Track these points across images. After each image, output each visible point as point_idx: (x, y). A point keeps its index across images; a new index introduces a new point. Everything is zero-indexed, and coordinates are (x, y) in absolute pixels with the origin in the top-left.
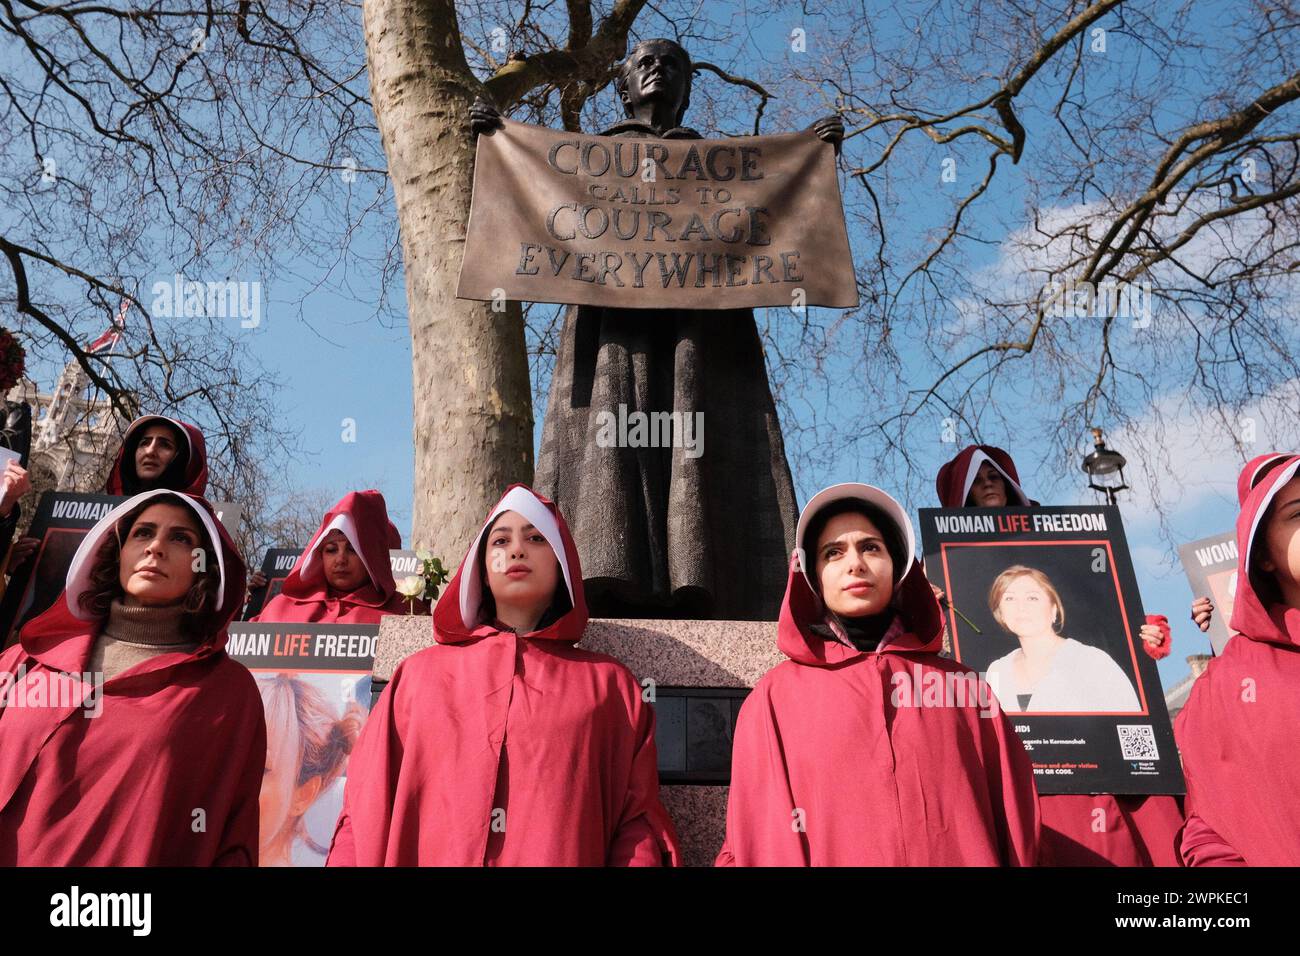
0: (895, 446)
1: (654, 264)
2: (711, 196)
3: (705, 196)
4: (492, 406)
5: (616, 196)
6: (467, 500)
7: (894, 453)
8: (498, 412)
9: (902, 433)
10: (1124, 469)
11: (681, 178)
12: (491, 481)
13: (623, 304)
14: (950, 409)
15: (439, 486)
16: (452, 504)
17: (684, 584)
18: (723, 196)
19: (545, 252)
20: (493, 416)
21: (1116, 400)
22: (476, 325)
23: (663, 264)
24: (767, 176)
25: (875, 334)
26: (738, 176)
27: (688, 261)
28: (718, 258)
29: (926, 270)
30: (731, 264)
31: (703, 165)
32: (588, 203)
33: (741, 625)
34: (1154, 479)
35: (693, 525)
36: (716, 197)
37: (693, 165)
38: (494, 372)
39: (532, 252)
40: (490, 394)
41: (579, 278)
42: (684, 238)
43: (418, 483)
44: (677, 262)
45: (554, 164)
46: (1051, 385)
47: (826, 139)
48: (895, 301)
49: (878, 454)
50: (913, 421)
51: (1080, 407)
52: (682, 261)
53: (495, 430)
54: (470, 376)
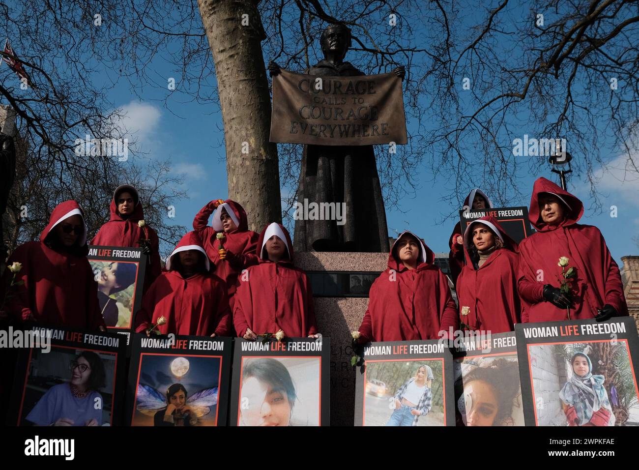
0: (453, 147)
1: (337, 129)
2: (357, 100)
3: (355, 100)
4: (262, 156)
5: (323, 102)
6: (253, 196)
7: (452, 150)
8: (264, 158)
9: (457, 140)
10: (571, 162)
11: (347, 93)
12: (262, 188)
13: (326, 144)
14: (483, 127)
15: (240, 190)
16: (246, 198)
17: (349, 241)
18: (361, 101)
19: (299, 125)
20: (262, 160)
21: (574, 122)
22: (253, 119)
23: (340, 128)
24: (377, 92)
25: (444, 83)
26: (366, 93)
27: (349, 128)
28: (359, 126)
29: (473, 48)
30: (364, 128)
31: (354, 88)
32: (313, 105)
33: (365, 254)
34: (589, 165)
35: (351, 222)
36: (359, 101)
37: (350, 88)
38: (262, 140)
39: (295, 124)
40: (260, 150)
41: (311, 134)
42: (348, 119)
43: (231, 188)
44: (345, 128)
45: (300, 88)
46: (540, 112)
47: (399, 76)
48: (456, 65)
49: (444, 151)
50: (463, 133)
51: (554, 125)
52: (347, 127)
53: (263, 165)
54: (252, 142)
